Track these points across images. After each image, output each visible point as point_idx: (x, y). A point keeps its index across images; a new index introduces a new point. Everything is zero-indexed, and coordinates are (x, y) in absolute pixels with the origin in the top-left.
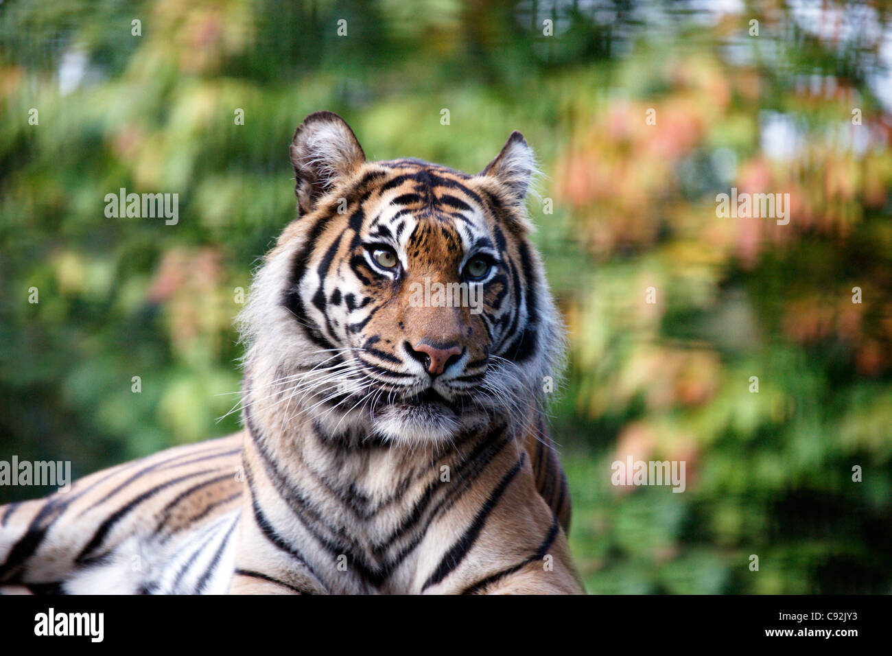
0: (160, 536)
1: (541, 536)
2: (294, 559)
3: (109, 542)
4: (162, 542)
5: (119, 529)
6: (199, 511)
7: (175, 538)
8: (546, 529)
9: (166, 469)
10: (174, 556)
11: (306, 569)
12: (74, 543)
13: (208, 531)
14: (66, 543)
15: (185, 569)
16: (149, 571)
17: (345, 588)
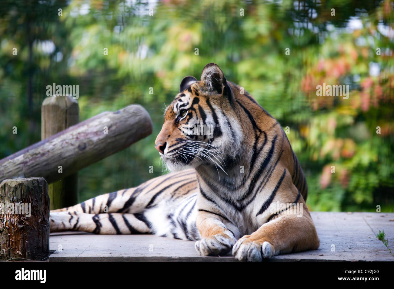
0: (173, 199)
1: (295, 198)
2: (214, 204)
3: (155, 202)
4: (174, 201)
5: (158, 198)
6: (185, 192)
7: (178, 200)
8: (297, 195)
9: (174, 178)
10: (178, 206)
11: (218, 206)
12: (145, 202)
13: (190, 198)
14: (142, 202)
15: (182, 210)
16: (170, 210)
17: (230, 212)
